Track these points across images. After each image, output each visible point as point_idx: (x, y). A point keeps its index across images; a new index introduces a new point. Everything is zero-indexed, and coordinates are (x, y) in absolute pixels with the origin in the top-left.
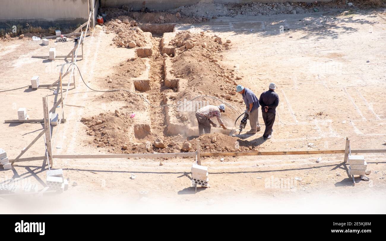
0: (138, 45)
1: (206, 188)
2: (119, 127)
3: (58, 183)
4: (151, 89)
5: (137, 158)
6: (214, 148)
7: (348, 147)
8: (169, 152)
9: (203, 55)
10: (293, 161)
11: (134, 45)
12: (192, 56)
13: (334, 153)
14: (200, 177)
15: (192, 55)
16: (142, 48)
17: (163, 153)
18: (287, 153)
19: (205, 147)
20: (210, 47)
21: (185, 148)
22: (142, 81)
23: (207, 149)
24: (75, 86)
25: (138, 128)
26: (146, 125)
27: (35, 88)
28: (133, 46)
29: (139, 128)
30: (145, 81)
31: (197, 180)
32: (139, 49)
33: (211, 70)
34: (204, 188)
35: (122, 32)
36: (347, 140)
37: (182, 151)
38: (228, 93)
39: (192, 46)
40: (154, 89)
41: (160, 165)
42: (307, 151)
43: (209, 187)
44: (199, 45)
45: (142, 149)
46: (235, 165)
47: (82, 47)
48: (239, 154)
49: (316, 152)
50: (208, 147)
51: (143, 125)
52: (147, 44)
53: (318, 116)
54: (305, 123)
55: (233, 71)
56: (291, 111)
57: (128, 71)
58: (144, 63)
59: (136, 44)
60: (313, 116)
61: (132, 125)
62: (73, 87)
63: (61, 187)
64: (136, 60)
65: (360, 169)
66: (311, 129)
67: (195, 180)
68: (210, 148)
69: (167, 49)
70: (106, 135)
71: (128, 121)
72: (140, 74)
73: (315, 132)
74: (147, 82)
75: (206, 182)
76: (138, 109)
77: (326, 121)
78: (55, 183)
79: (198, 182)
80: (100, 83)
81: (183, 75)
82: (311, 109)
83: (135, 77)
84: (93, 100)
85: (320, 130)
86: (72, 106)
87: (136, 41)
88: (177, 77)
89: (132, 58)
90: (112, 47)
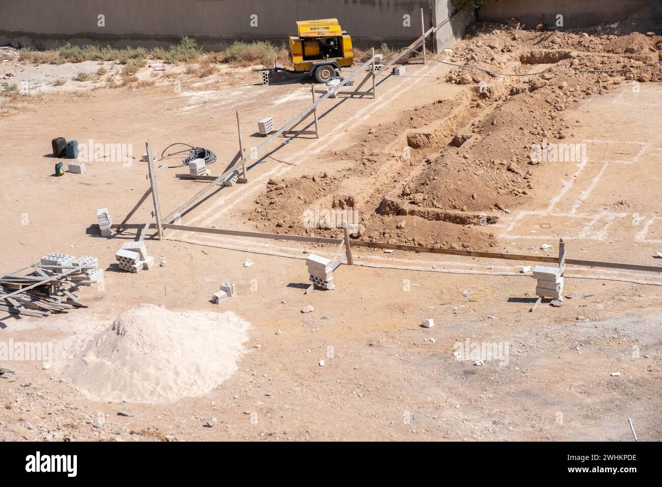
0: (475, 81)
1: (328, 289)
3: (130, 259)
4: (432, 148)
5: (283, 240)
7: (562, 253)
9: (546, 101)
10: (489, 267)
11: (468, 80)
14: (318, 274)
15: (525, 99)
16: (480, 86)
18: (473, 253)
22: (419, 134)
24: (317, 136)
26: (349, 197)
27: (264, 134)
28: (466, 82)
30: (424, 134)
32: (475, 86)
34: (324, 289)
36: (560, 242)
40: (437, 148)
41: (304, 253)
43: (333, 289)
48: (404, 248)
49: (515, 257)
50: (388, 235)
52: (493, 80)
53: (616, 206)
54: (583, 215)
55: (568, 127)
56: (585, 195)
57: (412, 119)
58: (452, 108)
59: (471, 80)
60: (609, 206)
61: (328, 195)
62: (315, 136)
63: (134, 266)
64: (445, 103)
65: (550, 288)
66: (579, 224)
67: (312, 276)
68: (390, 236)
69: (516, 90)
70: (274, 205)
71: (327, 188)
72: (425, 124)
73: (577, 230)
74: (427, 136)
75: (326, 282)
76: (362, 173)
77: (618, 215)
78: (126, 258)
79: (316, 281)
80: (358, 134)
81: (482, 129)
82: (617, 195)
83: (415, 128)
84: (319, 157)
85: (589, 227)
86: (283, 162)
87: (475, 74)
88: (473, 132)
89: (442, 99)
90: (438, 81)
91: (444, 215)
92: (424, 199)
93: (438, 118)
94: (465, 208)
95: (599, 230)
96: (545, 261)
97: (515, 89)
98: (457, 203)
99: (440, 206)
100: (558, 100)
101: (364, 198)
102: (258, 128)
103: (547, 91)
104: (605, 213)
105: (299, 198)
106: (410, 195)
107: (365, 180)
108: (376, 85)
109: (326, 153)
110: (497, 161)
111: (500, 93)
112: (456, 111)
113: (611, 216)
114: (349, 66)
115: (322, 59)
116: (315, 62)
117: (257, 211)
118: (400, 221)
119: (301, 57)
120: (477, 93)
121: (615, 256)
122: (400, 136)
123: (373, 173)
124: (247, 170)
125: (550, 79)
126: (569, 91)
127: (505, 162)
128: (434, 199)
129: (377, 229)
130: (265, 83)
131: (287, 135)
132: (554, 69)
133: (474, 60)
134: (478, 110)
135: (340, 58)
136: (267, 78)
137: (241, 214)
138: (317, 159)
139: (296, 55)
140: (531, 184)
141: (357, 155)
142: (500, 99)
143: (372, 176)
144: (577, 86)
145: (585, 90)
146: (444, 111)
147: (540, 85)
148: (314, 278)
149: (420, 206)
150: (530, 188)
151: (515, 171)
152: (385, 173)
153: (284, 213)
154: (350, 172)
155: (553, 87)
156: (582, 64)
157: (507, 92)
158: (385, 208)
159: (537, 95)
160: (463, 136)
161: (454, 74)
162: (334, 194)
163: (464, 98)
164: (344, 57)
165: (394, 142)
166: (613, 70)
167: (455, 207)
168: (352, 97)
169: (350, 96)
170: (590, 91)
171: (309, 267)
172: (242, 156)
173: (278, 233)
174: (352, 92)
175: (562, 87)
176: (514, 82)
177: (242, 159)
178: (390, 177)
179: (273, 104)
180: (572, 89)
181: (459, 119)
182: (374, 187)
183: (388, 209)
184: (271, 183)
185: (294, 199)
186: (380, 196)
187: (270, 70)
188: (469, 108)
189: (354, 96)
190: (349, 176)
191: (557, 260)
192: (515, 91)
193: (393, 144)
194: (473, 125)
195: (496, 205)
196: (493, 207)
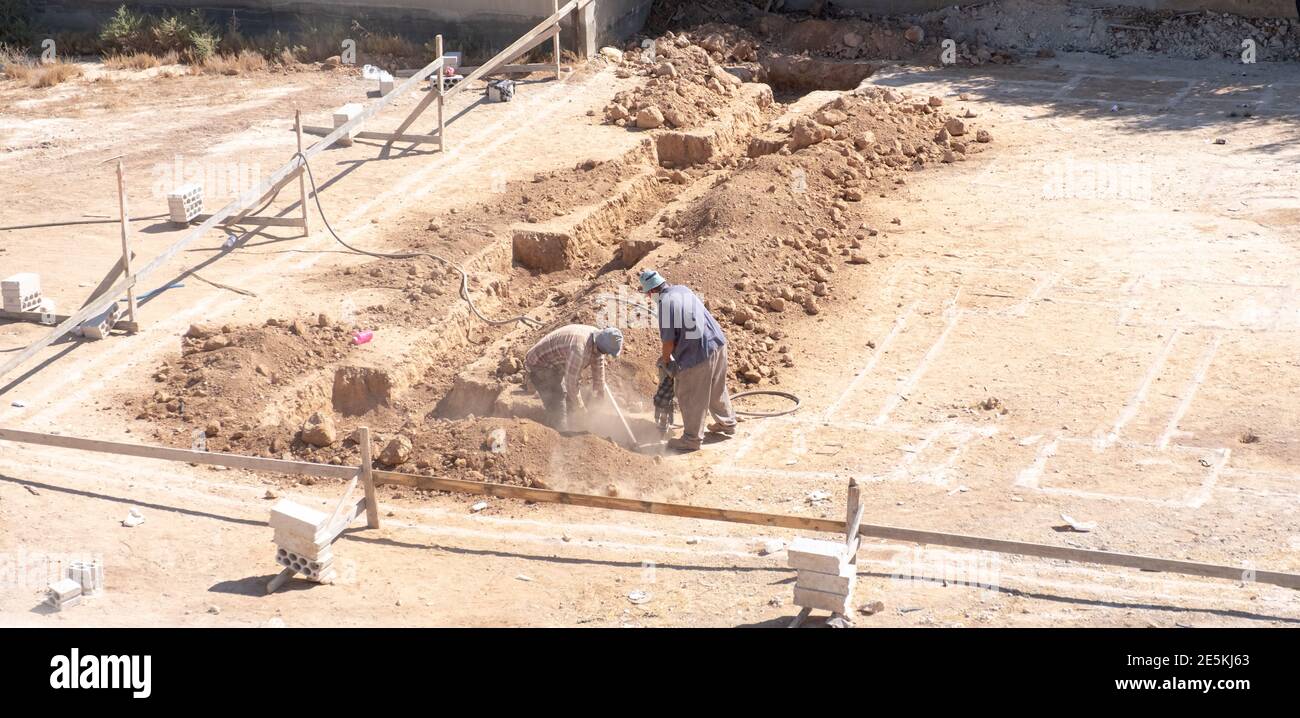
0: (670, 123)
1: (319, 583)
4: (569, 268)
5: (219, 467)
6: (482, 465)
7: (853, 511)
8: (332, 463)
9: (828, 174)
10: (691, 540)
11: (655, 119)
12: (777, 171)
13: (811, 529)
15: (779, 168)
16: (682, 134)
17: (315, 461)
18: (653, 506)
19: (453, 460)
20: (885, 149)
21: (387, 456)
22: (541, 235)
23: (455, 466)
24: (306, 228)
25: (347, 379)
26: (376, 371)
27: (182, 223)
28: (649, 124)
29: (352, 380)
30: (552, 237)
31: (289, 553)
32: (668, 134)
33: (783, 223)
34: (311, 583)
35: (672, 75)
36: (850, 486)
37: (378, 463)
38: (756, 302)
39: (813, 138)
40: (582, 269)
41: (267, 498)
42: (720, 510)
43: (331, 584)
44: (842, 139)
45: (259, 440)
46: (502, 529)
49: (749, 518)
50: (464, 461)
51: (368, 370)
52: (709, 123)
53: (976, 412)
54: (902, 428)
55: (873, 234)
56: (909, 384)
57: (526, 200)
58: (618, 181)
59: (661, 118)
60: (960, 410)
61: (327, 367)
62: (302, 232)
64: (601, 167)
65: (827, 590)
66: (892, 450)
67: (283, 552)
68: (468, 463)
70: (198, 386)
71: (326, 351)
72: (556, 214)
73: (889, 462)
74: (560, 240)
75: (316, 567)
76: (407, 320)
77: (979, 431)
79: (293, 562)
80: (401, 229)
81: (684, 230)
82: (978, 386)
83: (531, 220)
84: (310, 279)
85: (914, 456)
86: (225, 288)
87: (669, 107)
88: (665, 235)
89: (597, 159)
90: (588, 120)
93: (585, 200)
95: (937, 463)
96: (817, 529)
97: (758, 144)
100: (854, 171)
101: (411, 376)
102: (167, 207)
103: (830, 151)
104: (951, 425)
105: (259, 370)
107: (416, 334)
108: (447, 124)
109: (325, 270)
111: (724, 152)
112: (625, 187)
113: (962, 432)
117: (158, 397)
118: (492, 429)
121: (971, 522)
122: (497, 238)
123: (433, 320)
124: (139, 305)
125: (838, 123)
126: (879, 154)
129: (439, 446)
131: (235, 227)
132: (848, 103)
133: (668, 76)
134: (675, 187)
137: (121, 405)
138: (304, 282)
140: (790, 355)
141: (396, 278)
142: (724, 165)
143: (432, 327)
144: (897, 142)
145: (914, 151)
146: (600, 185)
148: (288, 557)
150: (786, 366)
152: (460, 320)
153: (223, 404)
154: (381, 316)
155: (843, 142)
157: (740, 150)
159: (808, 157)
160: (639, 243)
161: (624, 105)
162: (342, 363)
163: (645, 159)
165: (484, 251)
168: (389, 146)
169: (384, 143)
170: (923, 156)
171: (275, 531)
172: (127, 270)
174: (390, 135)
175: (865, 143)
176: (758, 129)
177: (127, 275)
178: (474, 329)
181: (634, 206)
182: (435, 352)
184: (194, 333)
185: (245, 373)
186: (450, 371)
188: (655, 182)
190: (378, 325)
191: (842, 527)
193: (480, 255)
194: (664, 220)
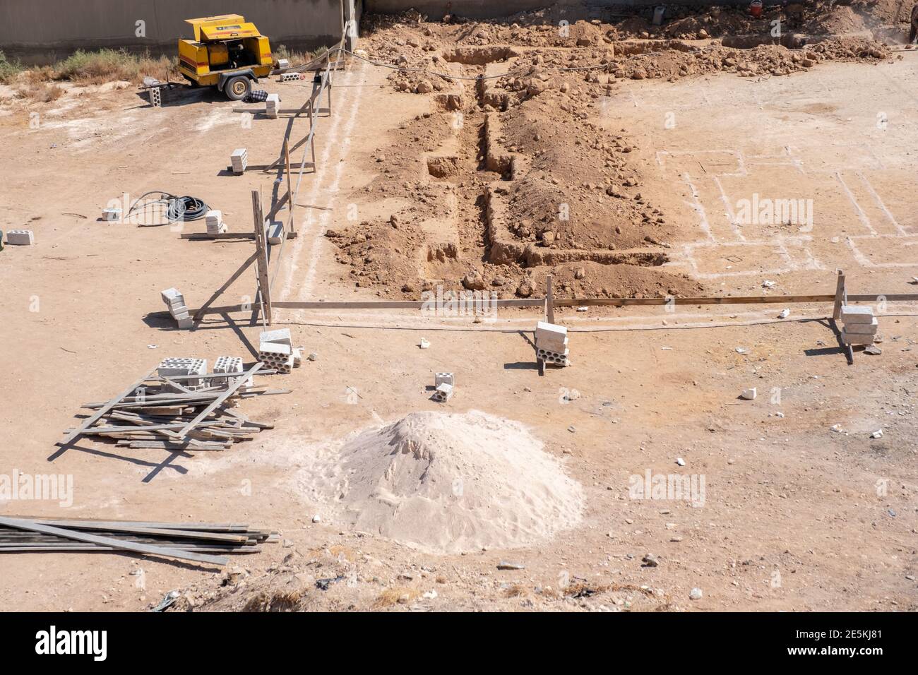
0: (437, 89)
1: (564, 366)
2: (398, 249)
3: (282, 355)
4: (459, 175)
7: (841, 288)
9: (562, 108)
10: (733, 316)
11: (429, 87)
13: (814, 301)
14: (552, 347)
16: (445, 94)
18: (722, 300)
19: (563, 287)
22: (443, 158)
24: (314, 168)
25: (434, 250)
26: (449, 245)
27: (240, 172)
28: (426, 90)
30: (448, 158)
31: (546, 351)
32: (439, 95)
34: (558, 367)
36: (839, 275)
37: (518, 295)
41: (475, 322)
42: (761, 298)
43: (570, 366)
44: (554, 88)
47: (329, 93)
48: (629, 302)
50: (569, 288)
51: (445, 245)
54: (759, 242)
56: (733, 217)
58: (446, 123)
60: (776, 228)
61: (423, 245)
62: (312, 169)
63: (286, 364)
64: (431, 117)
65: (864, 332)
66: (770, 254)
67: (542, 351)
68: (572, 290)
69: (493, 96)
70: (372, 264)
72: (438, 145)
73: (778, 260)
74: (453, 160)
75: (564, 357)
76: (434, 213)
77: (800, 238)
78: (274, 354)
79: (549, 356)
80: (363, 163)
81: (522, 147)
83: (430, 150)
84: (349, 196)
85: (787, 255)
86: (309, 207)
87: (432, 80)
88: (510, 151)
89: (424, 113)
90: (386, 91)
91: (591, 257)
92: (556, 239)
93: (443, 136)
94: (613, 245)
96: (817, 301)
97: (490, 96)
98: (602, 241)
99: (582, 246)
100: (576, 106)
106: (529, 236)
107: (447, 221)
110: (592, 186)
114: (266, 76)
115: (230, 68)
116: (226, 73)
117: (357, 273)
118: (577, 269)
119: (208, 67)
120: (442, 103)
126: (574, 94)
127: (601, 185)
128: (570, 238)
130: (156, 105)
131: (269, 171)
133: (405, 63)
135: (256, 66)
136: (158, 97)
137: (338, 280)
138: (349, 198)
139: (202, 64)
140: (656, 210)
141: (400, 191)
144: (579, 87)
146: (442, 127)
147: (542, 89)
148: (538, 351)
149: (554, 248)
151: (621, 195)
156: (548, 62)
158: (500, 256)
159: (549, 101)
160: (501, 157)
162: (426, 243)
164: (260, 64)
166: (592, 67)
167: (600, 246)
168: (297, 116)
169: (295, 114)
173: (415, 300)
175: (566, 89)
179: (198, 132)
180: (576, 92)
183: (505, 256)
184: (331, 235)
187: (161, 86)
189: (301, 115)
190: (423, 218)
192: (491, 98)
195: (647, 239)
196: (645, 241)
